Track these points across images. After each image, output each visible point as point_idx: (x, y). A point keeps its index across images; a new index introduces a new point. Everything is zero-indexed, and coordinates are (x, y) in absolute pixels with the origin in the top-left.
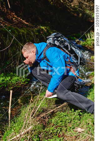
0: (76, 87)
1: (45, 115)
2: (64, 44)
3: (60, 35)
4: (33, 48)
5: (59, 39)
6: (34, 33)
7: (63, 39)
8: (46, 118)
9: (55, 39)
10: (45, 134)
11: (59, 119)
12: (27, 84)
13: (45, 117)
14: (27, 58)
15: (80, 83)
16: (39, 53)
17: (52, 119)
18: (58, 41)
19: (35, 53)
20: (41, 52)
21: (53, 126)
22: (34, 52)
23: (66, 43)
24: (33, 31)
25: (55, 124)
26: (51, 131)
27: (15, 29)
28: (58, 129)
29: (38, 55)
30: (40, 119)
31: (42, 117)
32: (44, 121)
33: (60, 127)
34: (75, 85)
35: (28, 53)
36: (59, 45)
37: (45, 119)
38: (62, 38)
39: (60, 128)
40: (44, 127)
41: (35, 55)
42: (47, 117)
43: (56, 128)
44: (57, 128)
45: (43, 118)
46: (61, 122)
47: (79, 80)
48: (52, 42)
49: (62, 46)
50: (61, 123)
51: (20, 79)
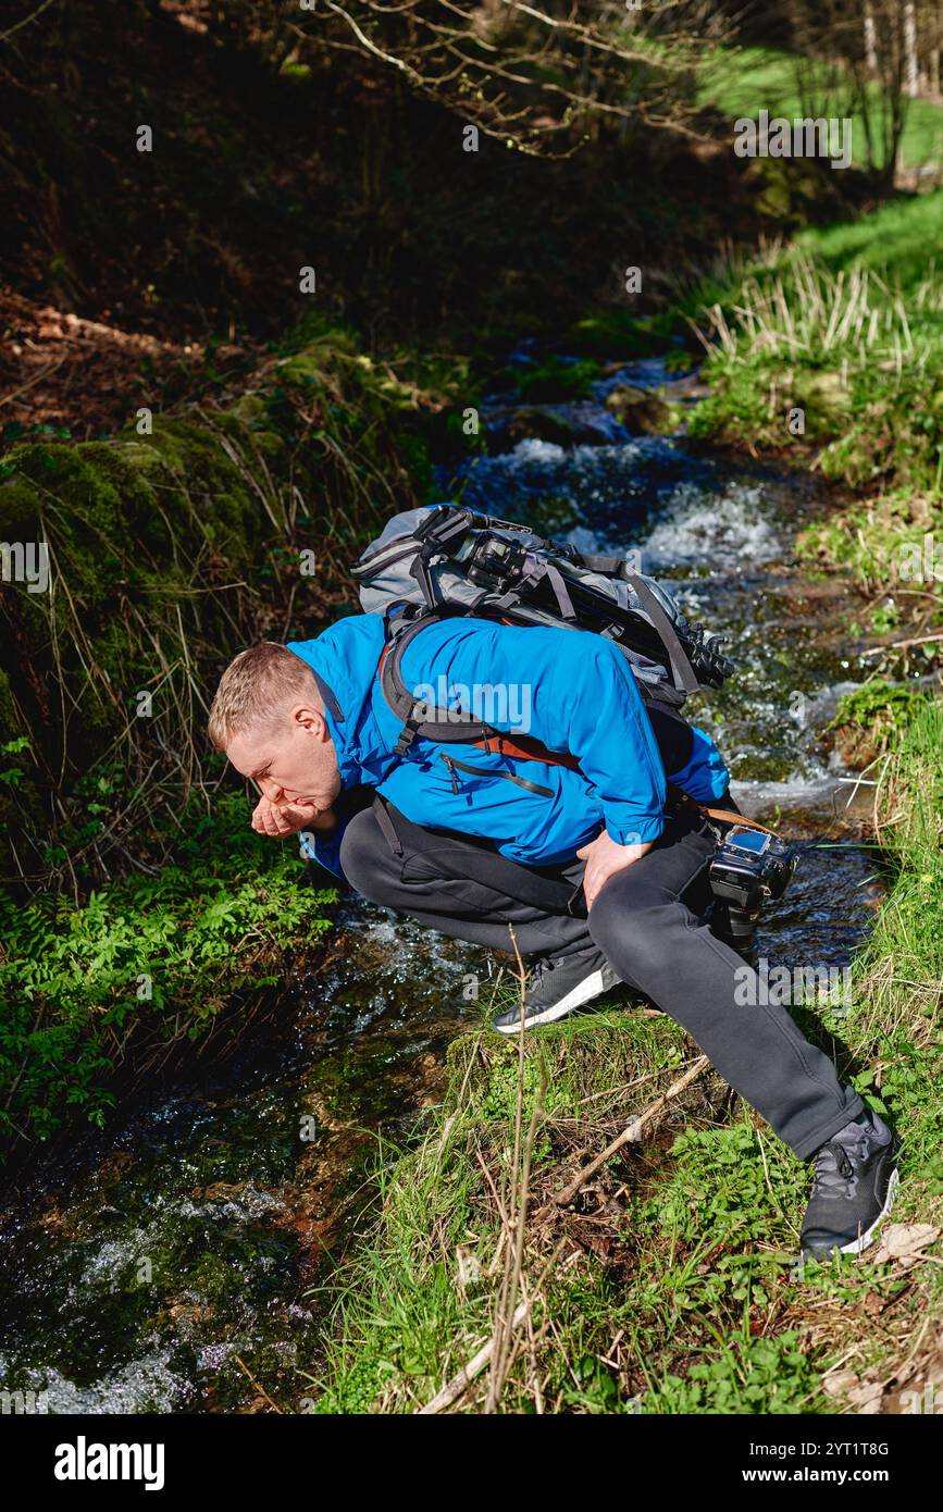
0: (736, 904)
1: (589, 1180)
2: (521, 575)
3: (462, 519)
4: (296, 687)
5: (468, 549)
6: (244, 440)
7: (494, 547)
8: (602, 1198)
9: (434, 561)
10: (641, 1337)
11: (715, 1189)
12: (329, 936)
13: (592, 1194)
14: (263, 774)
15: (756, 859)
16: (351, 707)
17: (657, 1201)
18: (461, 569)
19: (317, 728)
20: (359, 699)
21: (679, 1261)
22: (308, 723)
23: (528, 568)
24: (232, 428)
25: (690, 1235)
26: (681, 1300)
27: (88, 455)
28: (727, 1271)
29: (348, 728)
30: (559, 1220)
31: (564, 1206)
32: (597, 1229)
33: (737, 1250)
34: (721, 889)
35: (259, 742)
36: (482, 597)
37: (591, 1210)
38: (482, 541)
39: (739, 1259)
40: (616, 1280)
41: (326, 737)
42: (606, 1192)
43: (713, 1269)
44: (721, 1266)
45: (578, 1210)
46: (732, 1207)
47: (735, 840)
48: (416, 595)
49: (506, 600)
50: (739, 1216)
51: (261, 911)
